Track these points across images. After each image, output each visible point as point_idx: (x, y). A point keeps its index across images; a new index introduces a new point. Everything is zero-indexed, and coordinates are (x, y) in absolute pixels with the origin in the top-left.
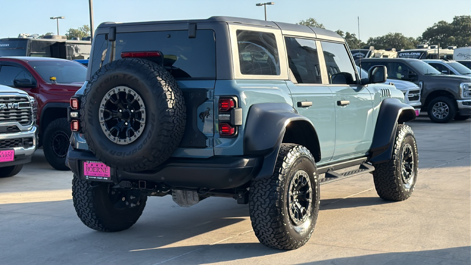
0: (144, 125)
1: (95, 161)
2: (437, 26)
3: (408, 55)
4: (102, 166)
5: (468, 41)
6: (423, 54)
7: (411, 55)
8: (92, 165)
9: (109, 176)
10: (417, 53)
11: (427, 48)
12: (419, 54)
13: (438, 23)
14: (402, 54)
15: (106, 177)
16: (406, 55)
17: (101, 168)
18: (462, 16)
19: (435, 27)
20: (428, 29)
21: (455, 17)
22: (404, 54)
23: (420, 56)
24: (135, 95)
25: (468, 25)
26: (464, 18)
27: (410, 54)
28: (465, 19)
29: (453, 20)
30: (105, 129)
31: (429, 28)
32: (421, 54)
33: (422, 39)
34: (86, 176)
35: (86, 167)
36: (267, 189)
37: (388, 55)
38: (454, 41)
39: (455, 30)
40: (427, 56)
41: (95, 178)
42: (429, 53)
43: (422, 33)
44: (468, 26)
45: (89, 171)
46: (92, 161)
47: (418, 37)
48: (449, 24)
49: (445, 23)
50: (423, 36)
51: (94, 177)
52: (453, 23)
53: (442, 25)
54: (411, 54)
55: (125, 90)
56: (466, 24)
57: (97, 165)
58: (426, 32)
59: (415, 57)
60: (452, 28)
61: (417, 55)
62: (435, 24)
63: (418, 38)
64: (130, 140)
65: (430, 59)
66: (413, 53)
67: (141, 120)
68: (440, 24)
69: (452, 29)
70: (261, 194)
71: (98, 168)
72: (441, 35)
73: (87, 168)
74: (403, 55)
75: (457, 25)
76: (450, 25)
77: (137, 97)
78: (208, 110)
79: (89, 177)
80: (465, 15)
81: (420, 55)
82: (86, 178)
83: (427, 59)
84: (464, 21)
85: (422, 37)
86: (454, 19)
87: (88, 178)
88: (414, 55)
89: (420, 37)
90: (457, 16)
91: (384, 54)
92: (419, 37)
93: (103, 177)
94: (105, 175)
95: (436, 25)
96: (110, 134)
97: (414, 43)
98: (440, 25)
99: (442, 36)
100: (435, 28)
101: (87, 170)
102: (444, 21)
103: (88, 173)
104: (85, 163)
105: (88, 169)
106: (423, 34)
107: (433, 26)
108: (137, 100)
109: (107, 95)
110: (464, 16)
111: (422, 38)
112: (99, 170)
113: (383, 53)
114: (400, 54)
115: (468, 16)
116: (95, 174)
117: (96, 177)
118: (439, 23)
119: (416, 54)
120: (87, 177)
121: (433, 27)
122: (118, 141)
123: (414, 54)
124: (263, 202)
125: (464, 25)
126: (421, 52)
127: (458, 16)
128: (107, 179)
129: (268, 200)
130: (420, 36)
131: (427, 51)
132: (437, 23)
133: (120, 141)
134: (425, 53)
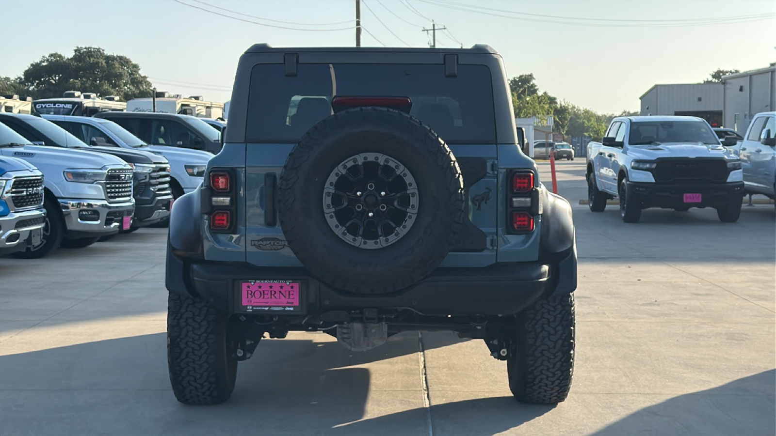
0: (414, 217)
1: (267, 280)
2: (48, 60)
3: (51, 108)
4: (282, 287)
5: (100, 88)
6: (77, 106)
7: (56, 108)
8: (260, 287)
9: (296, 303)
10: (66, 105)
11: (79, 97)
12: (69, 106)
13: (49, 56)
14: (40, 105)
15: (289, 307)
16: (47, 106)
17: (280, 292)
18: (87, 46)
19: (44, 62)
20: (32, 65)
21: (76, 48)
22: (44, 106)
23: (72, 110)
24: (397, 167)
25: (99, 62)
26: (91, 51)
27: (54, 105)
28: (93, 53)
29: (74, 54)
30: (335, 224)
31: (34, 64)
32: (73, 107)
33: (23, 82)
34: (247, 306)
35: (248, 291)
36: (557, 312)
37: (12, 105)
38: (79, 86)
39: (78, 69)
40: (82, 110)
41: (267, 309)
42: (85, 105)
43: (24, 71)
44: (99, 64)
45: (253, 297)
46: (262, 280)
47: (17, 77)
48: (68, 59)
49: (60, 56)
50: (24, 75)
51: (266, 307)
52: (75, 58)
53: (55, 59)
54: (57, 106)
55: (377, 158)
56: (96, 60)
57: (271, 287)
58: (29, 69)
59: (63, 111)
60: (73, 65)
61: (67, 108)
62: (43, 57)
63: (17, 79)
64: (387, 240)
65: (87, 116)
66: (60, 104)
67: (409, 208)
68: (52, 58)
69: (74, 67)
70: (549, 320)
71: (273, 293)
72: (55, 77)
73: (250, 292)
74: (42, 106)
75: (80, 62)
76: (70, 61)
77: (401, 170)
78: (487, 190)
79: (254, 308)
80: (93, 47)
81: (71, 108)
82: (247, 309)
83: (82, 116)
84: (92, 56)
85: (23, 77)
86: (76, 51)
87: (252, 309)
88: (61, 108)
89: (21, 79)
90: (79, 47)
91: (6, 105)
92: (19, 78)
93: (285, 307)
94: (288, 303)
95: (46, 59)
96: (346, 231)
97: (15, 87)
98: (52, 60)
99: (57, 78)
100: (44, 64)
101: (250, 296)
102: (59, 53)
103: (251, 301)
104: (244, 285)
105: (251, 294)
106: (25, 73)
107: (40, 60)
108: (401, 176)
109: (340, 167)
110: (90, 48)
111: (23, 80)
112: (275, 295)
113: (5, 103)
114: (37, 105)
115: (97, 47)
116: (267, 303)
117: (270, 307)
118: (51, 55)
119: (65, 107)
120: (249, 307)
121: (42, 62)
122: (362, 243)
123: (61, 106)
124: (553, 332)
125: (93, 63)
126: (74, 104)
127: (81, 48)
128: (292, 309)
129: (559, 328)
130: (19, 76)
131: (83, 103)
132: (47, 56)
133: (365, 243)
134: (80, 104)
